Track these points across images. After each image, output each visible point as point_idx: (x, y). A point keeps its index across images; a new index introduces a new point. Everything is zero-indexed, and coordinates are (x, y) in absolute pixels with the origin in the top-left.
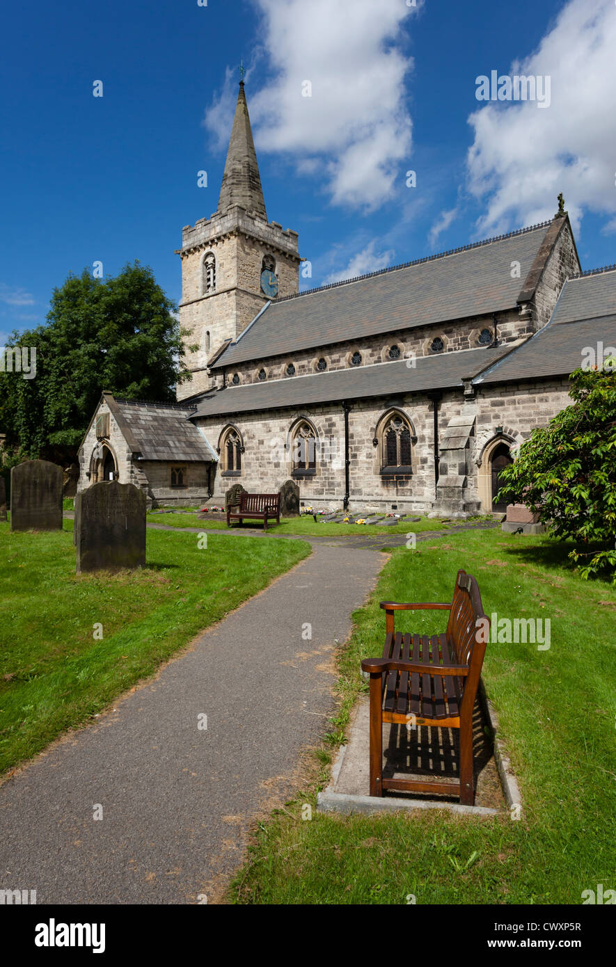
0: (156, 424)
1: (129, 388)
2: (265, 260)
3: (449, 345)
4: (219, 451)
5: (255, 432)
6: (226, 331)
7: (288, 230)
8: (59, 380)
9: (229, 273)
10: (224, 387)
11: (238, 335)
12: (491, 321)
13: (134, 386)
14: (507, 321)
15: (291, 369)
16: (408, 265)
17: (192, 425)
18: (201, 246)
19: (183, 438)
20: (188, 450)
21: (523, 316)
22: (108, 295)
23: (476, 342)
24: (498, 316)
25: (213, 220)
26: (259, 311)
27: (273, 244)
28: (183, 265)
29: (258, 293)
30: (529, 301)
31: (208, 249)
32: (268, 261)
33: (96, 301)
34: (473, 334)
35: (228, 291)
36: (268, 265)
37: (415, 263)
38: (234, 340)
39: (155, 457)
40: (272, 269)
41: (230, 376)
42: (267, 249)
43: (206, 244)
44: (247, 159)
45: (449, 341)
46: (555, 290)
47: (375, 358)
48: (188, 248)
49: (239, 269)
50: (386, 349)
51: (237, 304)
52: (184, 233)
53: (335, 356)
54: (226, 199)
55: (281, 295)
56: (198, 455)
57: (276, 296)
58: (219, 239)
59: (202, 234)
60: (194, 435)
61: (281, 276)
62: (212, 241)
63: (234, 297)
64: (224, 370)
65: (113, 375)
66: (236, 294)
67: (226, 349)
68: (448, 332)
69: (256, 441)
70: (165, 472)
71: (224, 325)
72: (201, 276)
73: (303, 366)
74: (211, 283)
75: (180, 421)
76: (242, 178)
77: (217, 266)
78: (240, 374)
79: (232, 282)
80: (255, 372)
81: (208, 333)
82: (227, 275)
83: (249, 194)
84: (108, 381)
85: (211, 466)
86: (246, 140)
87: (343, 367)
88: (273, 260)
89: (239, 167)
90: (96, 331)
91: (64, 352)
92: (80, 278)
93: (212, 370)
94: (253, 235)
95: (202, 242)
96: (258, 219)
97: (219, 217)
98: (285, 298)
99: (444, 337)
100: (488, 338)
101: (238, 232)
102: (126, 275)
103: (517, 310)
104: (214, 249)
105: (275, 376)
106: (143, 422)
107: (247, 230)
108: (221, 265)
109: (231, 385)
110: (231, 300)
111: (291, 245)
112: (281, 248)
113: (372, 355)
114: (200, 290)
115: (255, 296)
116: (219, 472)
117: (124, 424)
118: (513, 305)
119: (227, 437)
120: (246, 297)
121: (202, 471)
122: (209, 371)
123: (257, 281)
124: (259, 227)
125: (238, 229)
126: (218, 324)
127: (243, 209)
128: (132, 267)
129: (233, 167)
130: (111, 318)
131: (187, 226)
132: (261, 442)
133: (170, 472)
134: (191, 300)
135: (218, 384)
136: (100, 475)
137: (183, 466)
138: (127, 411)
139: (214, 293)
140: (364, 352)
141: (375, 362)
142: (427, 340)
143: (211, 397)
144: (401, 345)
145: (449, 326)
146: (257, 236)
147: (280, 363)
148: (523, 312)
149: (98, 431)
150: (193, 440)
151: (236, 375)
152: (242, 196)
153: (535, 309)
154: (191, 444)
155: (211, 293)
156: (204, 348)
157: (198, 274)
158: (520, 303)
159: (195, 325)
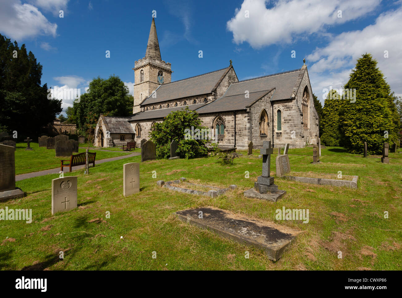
0: (117, 123)
1: (111, 112)
2: (159, 72)
3: (197, 102)
4: (135, 130)
5: (144, 125)
6: (146, 94)
7: (168, 63)
8: (91, 109)
9: (147, 77)
10: (144, 111)
11: (149, 95)
12: (206, 96)
13: (112, 112)
14: (210, 96)
15: (168, 105)
16: (195, 77)
17: (129, 123)
18: (140, 68)
19: (125, 127)
20: (126, 130)
21: (213, 95)
22: (105, 84)
23: (203, 101)
24: (208, 95)
25: (143, 60)
26: (157, 88)
27: (162, 67)
28: (135, 73)
29: (157, 82)
30: (215, 91)
31: (141, 69)
32: (160, 73)
33: (101, 86)
34: (203, 99)
35: (147, 82)
36: (160, 74)
37: (197, 76)
38: (148, 97)
39: (115, 132)
40: (162, 75)
41: (146, 108)
42: (160, 69)
43: (141, 67)
44: (154, 41)
45: (197, 101)
46: (226, 87)
47: (181, 104)
48: (136, 68)
49: (150, 75)
50: (183, 102)
51: (149, 86)
52: (135, 63)
53: (171, 104)
54: (148, 53)
55: (165, 83)
56: (129, 132)
57: (163, 83)
58: (144, 66)
59: (140, 64)
60: (129, 126)
61: (165, 77)
62: (143, 66)
63: (148, 84)
64: (144, 106)
65: (106, 108)
66: (149, 83)
67: (146, 99)
68: (197, 98)
69: (144, 128)
70: (118, 136)
71: (146, 92)
72: (140, 77)
73: (164, 106)
74: (143, 79)
75: (125, 122)
76: (152, 47)
77: (144, 74)
78: (148, 107)
79: (148, 80)
80: (152, 107)
81: (142, 94)
82: (146, 78)
83: (155, 52)
84: (105, 110)
85: (134, 135)
86: (154, 35)
87: (173, 107)
88: (162, 72)
89: (152, 43)
90: (101, 95)
91: (92, 101)
92: (97, 79)
93: (141, 106)
94: (155, 65)
95: (140, 66)
96: (156, 60)
97: (144, 59)
98: (166, 84)
99: (196, 99)
100: (206, 100)
101: (149, 64)
102: (111, 78)
103: (211, 93)
104: (143, 69)
105: (157, 108)
106: (113, 122)
107: (153, 64)
108: (145, 74)
109: (146, 110)
110: (147, 85)
111: (169, 67)
112: (165, 68)
113: (180, 104)
114: (139, 81)
115: (156, 83)
116: (136, 136)
117: (106, 123)
118: (210, 92)
119: (138, 126)
120: (152, 84)
121: (131, 136)
122: (140, 106)
123: (156, 78)
124: (157, 62)
125: (149, 63)
126: (144, 92)
127: (151, 57)
128: (113, 76)
129: (150, 43)
130: (105, 92)
131: (136, 61)
132: (145, 128)
133: (120, 136)
134: (137, 84)
135: (143, 110)
136: (100, 137)
137: (125, 135)
138: (108, 119)
139: (143, 82)
140: (178, 103)
141: (181, 106)
142: (192, 100)
143: (139, 114)
144: (186, 101)
145: (197, 96)
146: (156, 65)
147: (158, 105)
148: (213, 94)
149: (99, 125)
150: (128, 127)
151: (147, 108)
152: (152, 52)
153: (217, 93)
154: (127, 129)
155: (142, 82)
156: (140, 99)
157: (139, 76)
158: (212, 91)
159: (138, 92)
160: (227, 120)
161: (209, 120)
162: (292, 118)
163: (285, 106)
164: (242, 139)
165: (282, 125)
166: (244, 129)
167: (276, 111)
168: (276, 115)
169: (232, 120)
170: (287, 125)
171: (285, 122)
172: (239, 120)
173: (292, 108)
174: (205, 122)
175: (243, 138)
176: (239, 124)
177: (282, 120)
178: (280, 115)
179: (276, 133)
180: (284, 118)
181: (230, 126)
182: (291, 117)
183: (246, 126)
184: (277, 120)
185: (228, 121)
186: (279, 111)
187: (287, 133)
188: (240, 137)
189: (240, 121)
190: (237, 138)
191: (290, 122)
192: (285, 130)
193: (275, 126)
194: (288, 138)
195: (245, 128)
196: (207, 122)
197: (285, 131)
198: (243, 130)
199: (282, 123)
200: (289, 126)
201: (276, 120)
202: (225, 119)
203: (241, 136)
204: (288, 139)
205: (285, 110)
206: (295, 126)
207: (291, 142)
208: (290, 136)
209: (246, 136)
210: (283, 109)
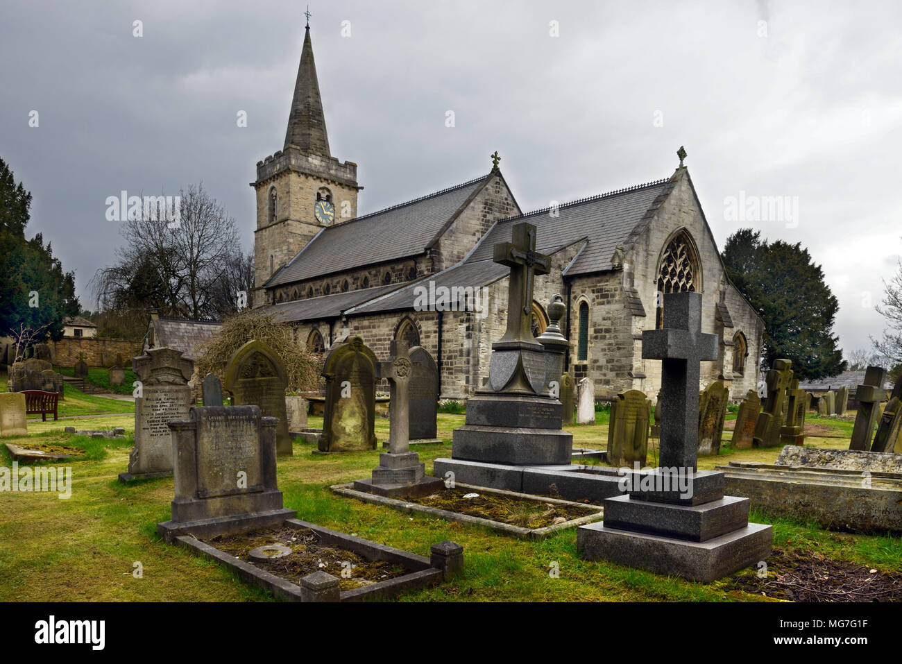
0: (192, 335)
2: (320, 192)
3: (392, 279)
6: (283, 256)
7: (344, 162)
9: (286, 206)
10: (272, 303)
11: (291, 259)
12: (415, 261)
14: (422, 262)
18: (267, 181)
21: (429, 259)
23: (406, 277)
24: (418, 258)
26: (313, 237)
27: (328, 177)
29: (312, 221)
30: (434, 247)
31: (272, 184)
32: (323, 193)
34: (406, 271)
35: (285, 221)
36: (324, 197)
38: (287, 264)
41: (277, 294)
42: (321, 182)
43: (270, 179)
45: (394, 275)
47: (355, 286)
48: (259, 181)
49: (293, 202)
50: (361, 279)
51: (290, 232)
55: (335, 222)
57: (330, 223)
58: (279, 175)
59: (268, 170)
61: (337, 205)
62: (275, 177)
63: (288, 227)
64: (273, 289)
66: (290, 224)
67: (280, 271)
68: (392, 268)
71: (281, 251)
72: (268, 206)
74: (275, 213)
77: (278, 199)
79: (287, 215)
81: (272, 256)
82: (284, 208)
87: (339, 292)
88: (329, 191)
89: (301, 108)
93: (267, 290)
94: (308, 171)
95: (268, 177)
96: (312, 156)
97: (279, 156)
98: (341, 224)
99: (390, 272)
100: (413, 274)
101: (290, 170)
103: (425, 254)
104: (276, 184)
105: (303, 296)
107: (301, 168)
108: (281, 198)
110: (285, 229)
111: (348, 176)
112: (336, 179)
113: (353, 283)
114: (267, 219)
115: (309, 224)
117: (163, 335)
118: (422, 251)
120: (299, 226)
122: (265, 290)
123: (312, 210)
125: (290, 168)
134: (262, 226)
135: (270, 301)
140: (350, 280)
141: (356, 289)
142: (382, 273)
144: (368, 276)
145: (393, 263)
146: (311, 172)
148: (429, 256)
149: (149, 340)
151: (280, 294)
153: (440, 254)
155: (275, 222)
156: (269, 270)
157: (266, 204)
158: (426, 249)
159: (264, 249)
160: (424, 329)
161: (387, 329)
162: (612, 325)
163: (598, 292)
164: (454, 380)
165: (589, 345)
166: (458, 354)
167: (576, 306)
168: (576, 318)
169: (435, 329)
170: (601, 344)
171: (596, 338)
172: (448, 331)
173: (613, 296)
174: (380, 335)
175: (456, 377)
176: (449, 341)
177: (591, 331)
178: (587, 316)
179: (573, 367)
180: (594, 326)
181: (431, 347)
182: (610, 322)
183: (462, 345)
184: (577, 331)
185: (426, 332)
186: (584, 306)
187: (600, 368)
188: (450, 376)
189: (450, 334)
190: (444, 377)
191: (608, 335)
192: (595, 358)
193: (573, 348)
194: (601, 380)
195: (461, 351)
196: (384, 335)
197: (596, 361)
198: (455, 357)
199: (589, 339)
200: (604, 347)
201: (575, 329)
202: (420, 327)
203: (451, 373)
204: (600, 383)
205: (597, 301)
206: (619, 349)
207: (608, 392)
208: (605, 375)
209: (462, 372)
210: (594, 300)
